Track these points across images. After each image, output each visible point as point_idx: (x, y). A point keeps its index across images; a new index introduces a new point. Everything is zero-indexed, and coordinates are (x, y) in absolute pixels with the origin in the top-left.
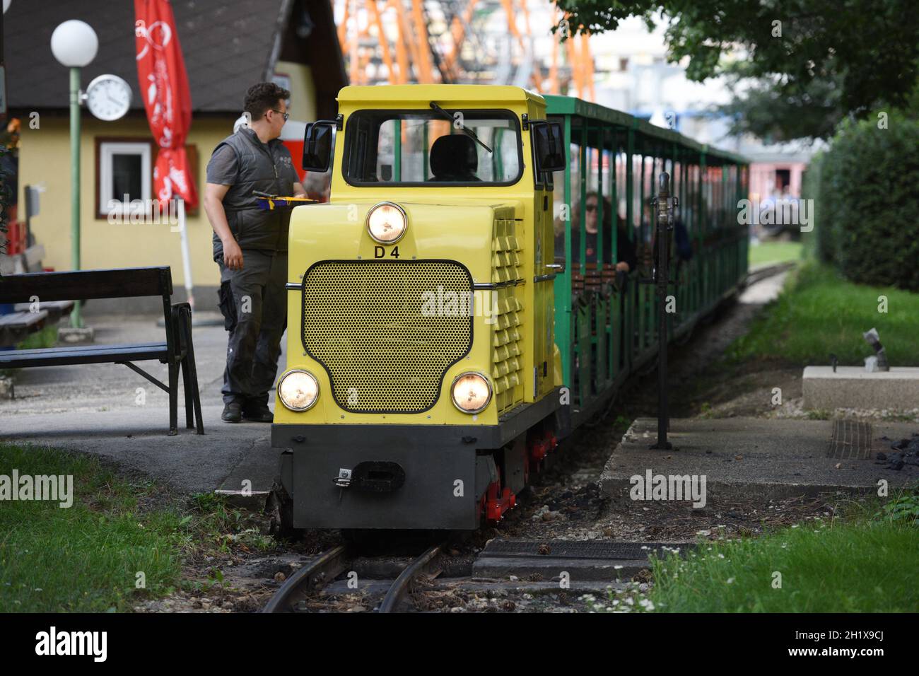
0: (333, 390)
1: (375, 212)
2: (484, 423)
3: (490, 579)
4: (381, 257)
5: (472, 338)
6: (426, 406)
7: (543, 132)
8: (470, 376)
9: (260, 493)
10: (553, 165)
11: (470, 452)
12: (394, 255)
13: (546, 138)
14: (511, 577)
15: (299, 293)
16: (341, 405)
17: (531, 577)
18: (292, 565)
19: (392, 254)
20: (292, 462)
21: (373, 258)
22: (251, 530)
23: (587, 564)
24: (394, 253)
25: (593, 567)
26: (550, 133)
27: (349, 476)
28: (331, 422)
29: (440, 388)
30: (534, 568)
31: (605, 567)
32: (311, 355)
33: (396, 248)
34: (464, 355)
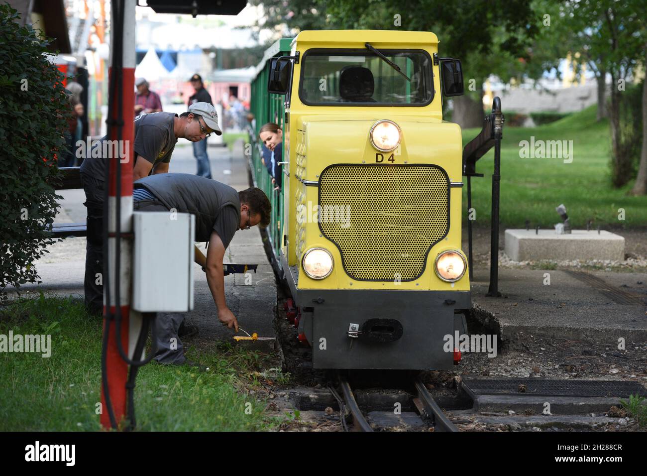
0: (343, 263)
1: (376, 129)
2: (459, 289)
3: (494, 413)
4: (381, 161)
5: (449, 224)
6: (415, 276)
7: (449, 66)
8: (450, 254)
9: (271, 339)
10: (455, 91)
11: (450, 311)
12: (391, 160)
13: (451, 71)
14: (510, 411)
15: (316, 189)
16: (349, 275)
17: (526, 412)
18: (311, 396)
19: (389, 160)
20: (313, 318)
21: (374, 162)
22: (274, 369)
23: (566, 401)
24: (391, 159)
25: (572, 404)
26: (454, 68)
27: (357, 330)
28: (342, 287)
29: (425, 262)
30: (527, 405)
31: (581, 404)
32: (326, 236)
33: (392, 155)
34: (443, 237)
